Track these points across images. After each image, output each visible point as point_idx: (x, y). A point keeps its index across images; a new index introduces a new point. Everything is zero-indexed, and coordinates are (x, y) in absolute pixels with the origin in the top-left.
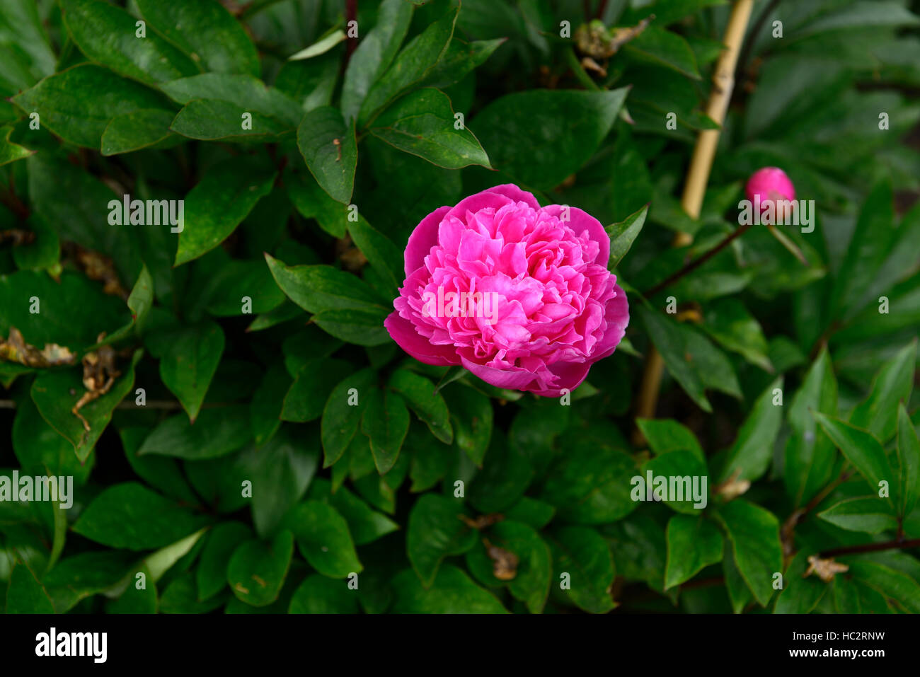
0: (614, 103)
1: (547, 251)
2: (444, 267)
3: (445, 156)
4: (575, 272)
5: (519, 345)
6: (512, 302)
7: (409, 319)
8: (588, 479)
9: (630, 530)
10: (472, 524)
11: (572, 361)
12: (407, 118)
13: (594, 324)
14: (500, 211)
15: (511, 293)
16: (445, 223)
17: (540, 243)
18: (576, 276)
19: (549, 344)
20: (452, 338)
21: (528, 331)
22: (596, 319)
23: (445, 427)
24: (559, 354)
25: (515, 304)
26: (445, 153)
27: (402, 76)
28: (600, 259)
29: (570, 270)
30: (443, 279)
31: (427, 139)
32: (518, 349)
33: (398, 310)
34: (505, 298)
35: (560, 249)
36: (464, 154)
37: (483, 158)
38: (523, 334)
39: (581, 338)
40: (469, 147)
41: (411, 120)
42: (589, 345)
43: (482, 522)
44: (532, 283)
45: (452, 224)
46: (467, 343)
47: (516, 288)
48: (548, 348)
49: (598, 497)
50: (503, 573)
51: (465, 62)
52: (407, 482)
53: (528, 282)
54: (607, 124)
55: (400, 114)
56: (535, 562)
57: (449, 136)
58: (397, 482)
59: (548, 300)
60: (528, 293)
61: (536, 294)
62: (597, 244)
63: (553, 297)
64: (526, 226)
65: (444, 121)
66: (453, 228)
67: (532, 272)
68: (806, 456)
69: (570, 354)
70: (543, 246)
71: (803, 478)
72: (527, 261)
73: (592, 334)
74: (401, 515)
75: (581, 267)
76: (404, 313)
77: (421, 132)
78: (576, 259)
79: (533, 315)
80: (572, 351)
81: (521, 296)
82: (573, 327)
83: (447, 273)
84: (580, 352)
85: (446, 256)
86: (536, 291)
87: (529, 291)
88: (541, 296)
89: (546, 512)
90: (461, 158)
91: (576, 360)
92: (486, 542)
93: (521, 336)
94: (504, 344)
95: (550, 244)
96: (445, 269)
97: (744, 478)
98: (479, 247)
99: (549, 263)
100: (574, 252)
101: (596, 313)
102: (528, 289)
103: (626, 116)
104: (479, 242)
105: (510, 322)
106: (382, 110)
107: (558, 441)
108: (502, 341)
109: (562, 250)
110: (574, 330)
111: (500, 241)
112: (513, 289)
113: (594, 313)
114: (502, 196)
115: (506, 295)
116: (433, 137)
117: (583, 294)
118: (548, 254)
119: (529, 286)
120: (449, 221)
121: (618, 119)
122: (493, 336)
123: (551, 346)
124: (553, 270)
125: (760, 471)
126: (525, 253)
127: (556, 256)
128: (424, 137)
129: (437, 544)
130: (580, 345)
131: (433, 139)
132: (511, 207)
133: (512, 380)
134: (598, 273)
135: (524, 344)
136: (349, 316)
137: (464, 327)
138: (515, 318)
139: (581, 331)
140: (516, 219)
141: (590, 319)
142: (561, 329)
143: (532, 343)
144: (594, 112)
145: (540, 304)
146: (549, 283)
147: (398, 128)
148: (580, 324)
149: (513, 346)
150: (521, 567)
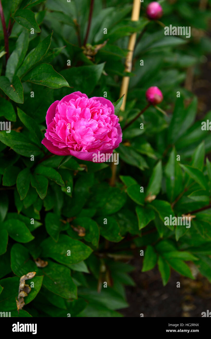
0: (100, 68)
1: (96, 110)
2: (61, 120)
3: (53, 85)
4: (107, 117)
5: (91, 143)
6: (88, 128)
7: (50, 140)
8: (104, 200)
9: (120, 215)
10: (65, 222)
11: (107, 149)
12: (35, 76)
13: (114, 134)
14: (77, 100)
15: (87, 125)
16: (59, 105)
17: (93, 108)
18: (107, 118)
19: (100, 142)
20: (67, 144)
21: (94, 138)
22: (115, 133)
23: (61, 181)
24: (104, 146)
25: (89, 128)
26: (52, 84)
27: (30, 63)
28: (112, 113)
29: (105, 116)
30: (62, 124)
31: (44, 81)
32: (91, 145)
33: (46, 137)
34: (85, 127)
35: (101, 109)
36: (60, 84)
37: (67, 84)
38: (92, 139)
39: (111, 139)
40: (61, 81)
41: (37, 76)
42: (114, 142)
43: (68, 221)
44: (93, 121)
45: (62, 105)
46: (72, 146)
47: (88, 123)
48: (100, 144)
49: (108, 206)
50: (81, 234)
51: (52, 56)
52: (43, 208)
53: (93, 120)
54: (99, 76)
55: (32, 75)
56: (91, 229)
57: (53, 79)
58: (40, 208)
59: (100, 126)
60: (93, 125)
61: (95, 125)
62: (110, 108)
63: (101, 125)
64: (86, 104)
65: (50, 74)
66: (62, 107)
67: (92, 117)
68: (172, 185)
69: (107, 146)
70: (95, 109)
71: (172, 192)
72: (90, 114)
73: (114, 138)
74: (42, 220)
75: (108, 115)
76: (48, 138)
77: (41, 79)
78: (106, 113)
79: (95, 132)
80: (108, 145)
81: (91, 126)
82: (107, 136)
83: (62, 122)
84: (110, 145)
85: (62, 116)
86: (95, 124)
87: (93, 124)
88: (97, 125)
89: (93, 212)
90: (59, 85)
91: (109, 148)
92: (72, 226)
93: (92, 140)
94: (85, 144)
95: (97, 108)
96: (61, 121)
97: (153, 194)
98: (72, 112)
99: (98, 114)
100: (105, 111)
101: (115, 131)
102: (92, 123)
103: (104, 73)
104: (72, 110)
105: (87, 136)
106: (24, 75)
107: (91, 190)
108: (84, 143)
109: (101, 110)
110: (108, 137)
111: (79, 109)
112: (87, 124)
113: (114, 130)
114: (77, 95)
115: (85, 126)
116: (47, 80)
117: (110, 123)
118: (97, 111)
119: (93, 122)
120: (61, 104)
121: (102, 74)
122: (81, 142)
123: (101, 143)
124: (100, 116)
125: (158, 192)
126: (90, 111)
127: (99, 112)
128: (43, 81)
129: (55, 229)
130: (111, 142)
131: (47, 81)
132: (79, 99)
133: (90, 156)
134: (113, 117)
135: (93, 143)
136: (22, 147)
137: (71, 140)
138: (89, 134)
139: (110, 137)
140: (83, 102)
141: (113, 133)
142: (103, 137)
143: (96, 142)
144: (94, 73)
145: (97, 128)
146: (99, 121)
147: (32, 80)
148: (109, 135)
149: (89, 144)
150: (87, 232)
